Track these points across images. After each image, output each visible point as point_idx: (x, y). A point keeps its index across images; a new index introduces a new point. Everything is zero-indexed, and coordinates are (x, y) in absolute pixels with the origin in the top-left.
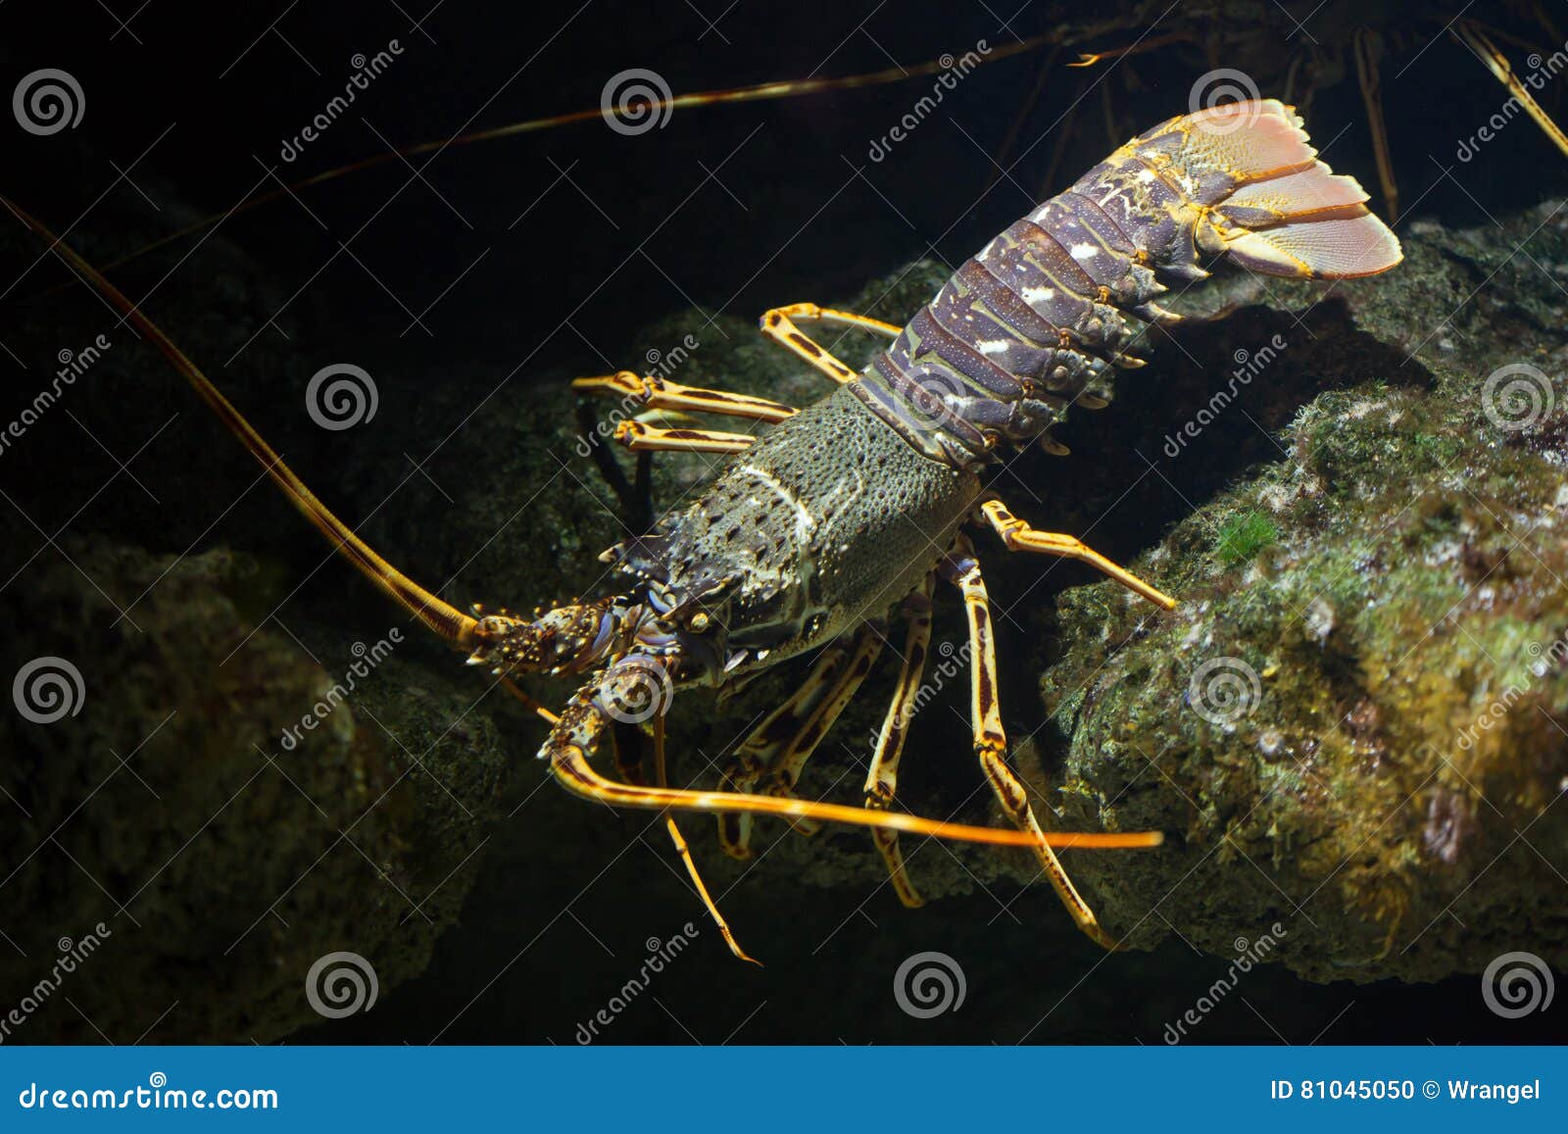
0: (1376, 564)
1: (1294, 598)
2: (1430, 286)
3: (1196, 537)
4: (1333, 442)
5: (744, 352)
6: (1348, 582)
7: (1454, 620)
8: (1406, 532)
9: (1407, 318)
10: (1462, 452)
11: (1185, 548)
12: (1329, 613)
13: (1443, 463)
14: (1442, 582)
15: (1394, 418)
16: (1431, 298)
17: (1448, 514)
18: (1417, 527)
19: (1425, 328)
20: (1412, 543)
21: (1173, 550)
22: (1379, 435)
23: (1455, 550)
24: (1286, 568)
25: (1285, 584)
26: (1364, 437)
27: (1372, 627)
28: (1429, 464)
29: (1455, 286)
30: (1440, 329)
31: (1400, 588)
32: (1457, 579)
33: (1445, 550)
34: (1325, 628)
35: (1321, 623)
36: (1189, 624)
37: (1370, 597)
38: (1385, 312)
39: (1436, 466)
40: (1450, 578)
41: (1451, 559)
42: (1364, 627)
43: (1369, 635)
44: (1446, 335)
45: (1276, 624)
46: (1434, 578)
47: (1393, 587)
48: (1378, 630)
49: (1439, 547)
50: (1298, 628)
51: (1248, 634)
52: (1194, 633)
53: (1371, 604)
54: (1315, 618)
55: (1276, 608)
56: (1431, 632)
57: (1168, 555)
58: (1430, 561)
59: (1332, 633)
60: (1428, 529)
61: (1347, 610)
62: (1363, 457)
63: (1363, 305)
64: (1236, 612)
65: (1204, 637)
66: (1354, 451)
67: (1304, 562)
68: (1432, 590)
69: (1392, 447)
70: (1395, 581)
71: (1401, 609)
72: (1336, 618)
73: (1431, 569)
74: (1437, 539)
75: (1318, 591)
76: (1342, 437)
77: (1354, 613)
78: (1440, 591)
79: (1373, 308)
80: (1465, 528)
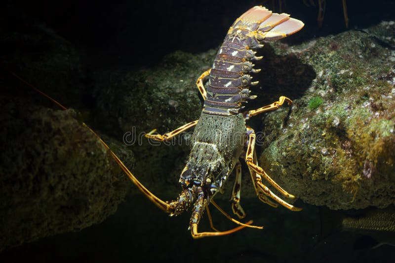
0: (349, 108)
1: (329, 117)
2: (356, 43)
3: (303, 103)
4: (337, 79)
5: (190, 61)
6: (343, 112)
7: (369, 120)
8: (357, 100)
9: (351, 50)
10: (368, 81)
11: (300, 106)
12: (338, 120)
13: (363, 84)
14: (366, 112)
15: (351, 73)
16: (357, 45)
17: (367, 95)
18: (359, 99)
19: (356, 53)
20: (358, 102)
21: (297, 107)
22: (347, 78)
23: (369, 104)
24: (327, 109)
25: (327, 113)
26: (344, 78)
27: (349, 123)
28: (360, 84)
29: (362, 42)
30: (359, 53)
31: (356, 113)
32: (370, 111)
33: (366, 104)
34: (337, 124)
35: (336, 122)
36: (303, 124)
37: (348, 116)
38: (346, 49)
39: (362, 84)
40: (368, 110)
41: (368, 106)
42: (347, 123)
43: (348, 125)
44: (361, 54)
45: (325, 123)
46: (364, 111)
47: (354, 113)
48: (350, 123)
49: (365, 103)
50: (331, 124)
51: (318, 125)
52: (304, 126)
53: (348, 117)
54: (335, 121)
55: (325, 119)
56: (364, 123)
57: (296, 108)
58: (363, 107)
59: (339, 124)
60: (362, 99)
61: (342, 119)
62: (344, 83)
63: (341, 47)
64: (315, 120)
65: (307, 126)
66: (342, 81)
67: (331, 108)
68: (363, 113)
69: (351, 80)
70: (354, 112)
71: (356, 118)
72: (340, 121)
73: (363, 109)
74: (364, 101)
75: (335, 115)
76: (339, 78)
77: (344, 120)
78: (366, 114)
79: (343, 48)
80: (371, 99)
